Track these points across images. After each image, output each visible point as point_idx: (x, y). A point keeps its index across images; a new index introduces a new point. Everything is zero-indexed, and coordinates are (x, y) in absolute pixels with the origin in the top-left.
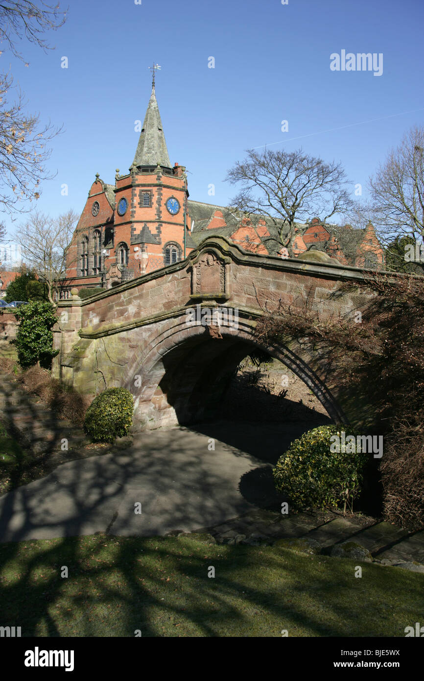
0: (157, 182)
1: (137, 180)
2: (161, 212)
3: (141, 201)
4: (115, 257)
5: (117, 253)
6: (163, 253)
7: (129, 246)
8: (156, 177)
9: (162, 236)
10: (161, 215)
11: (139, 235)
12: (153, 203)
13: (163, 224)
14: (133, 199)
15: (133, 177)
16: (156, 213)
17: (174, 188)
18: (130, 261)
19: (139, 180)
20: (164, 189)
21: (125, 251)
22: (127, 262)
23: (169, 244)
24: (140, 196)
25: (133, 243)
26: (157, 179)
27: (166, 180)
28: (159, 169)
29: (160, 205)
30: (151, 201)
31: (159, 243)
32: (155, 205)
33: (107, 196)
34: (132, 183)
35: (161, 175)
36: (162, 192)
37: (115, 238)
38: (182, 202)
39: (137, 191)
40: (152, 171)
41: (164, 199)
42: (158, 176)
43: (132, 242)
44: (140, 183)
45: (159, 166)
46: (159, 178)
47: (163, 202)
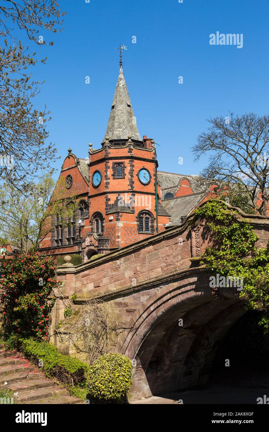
0: (129, 155)
1: (110, 153)
2: (133, 182)
3: (114, 173)
4: (90, 227)
5: (92, 223)
6: (137, 221)
7: (104, 216)
8: (127, 149)
10: (134, 185)
11: (113, 205)
12: (125, 175)
13: (136, 194)
14: (106, 171)
15: (106, 151)
16: (128, 183)
17: (144, 160)
18: (105, 230)
19: (111, 154)
20: (136, 161)
21: (99, 221)
22: (102, 231)
23: (141, 212)
24: (113, 168)
25: (108, 213)
27: (136, 152)
28: (130, 142)
29: (132, 176)
30: (124, 173)
31: (133, 212)
32: (128, 176)
33: (80, 170)
34: (105, 156)
35: (132, 147)
36: (133, 164)
37: (90, 209)
38: (152, 172)
39: (111, 163)
40: (124, 144)
41: (136, 169)
42: (129, 149)
43: (106, 212)
44: (112, 156)
45: (130, 140)
46: (130, 151)
47: (135, 173)
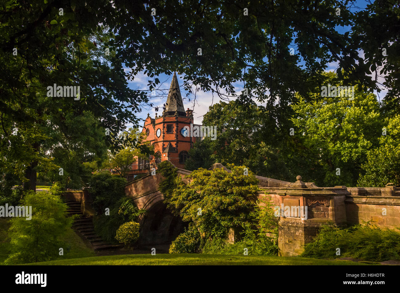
0: (176, 120)
3: (167, 130)
5: (156, 157)
6: (179, 157)
7: (161, 154)
8: (175, 117)
9: (178, 148)
10: (178, 137)
11: (166, 148)
12: (173, 131)
13: (179, 142)
14: (163, 129)
16: (175, 136)
17: (185, 123)
19: (166, 120)
20: (180, 124)
23: (182, 152)
26: (176, 119)
27: (180, 119)
28: (176, 114)
31: (177, 152)
32: (175, 132)
35: (178, 116)
36: (178, 125)
37: (155, 149)
39: (166, 125)
40: (173, 114)
41: (180, 129)
43: (163, 152)
45: (176, 112)
47: (179, 131)
